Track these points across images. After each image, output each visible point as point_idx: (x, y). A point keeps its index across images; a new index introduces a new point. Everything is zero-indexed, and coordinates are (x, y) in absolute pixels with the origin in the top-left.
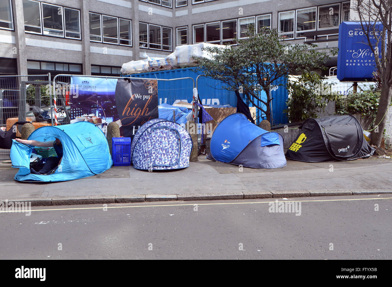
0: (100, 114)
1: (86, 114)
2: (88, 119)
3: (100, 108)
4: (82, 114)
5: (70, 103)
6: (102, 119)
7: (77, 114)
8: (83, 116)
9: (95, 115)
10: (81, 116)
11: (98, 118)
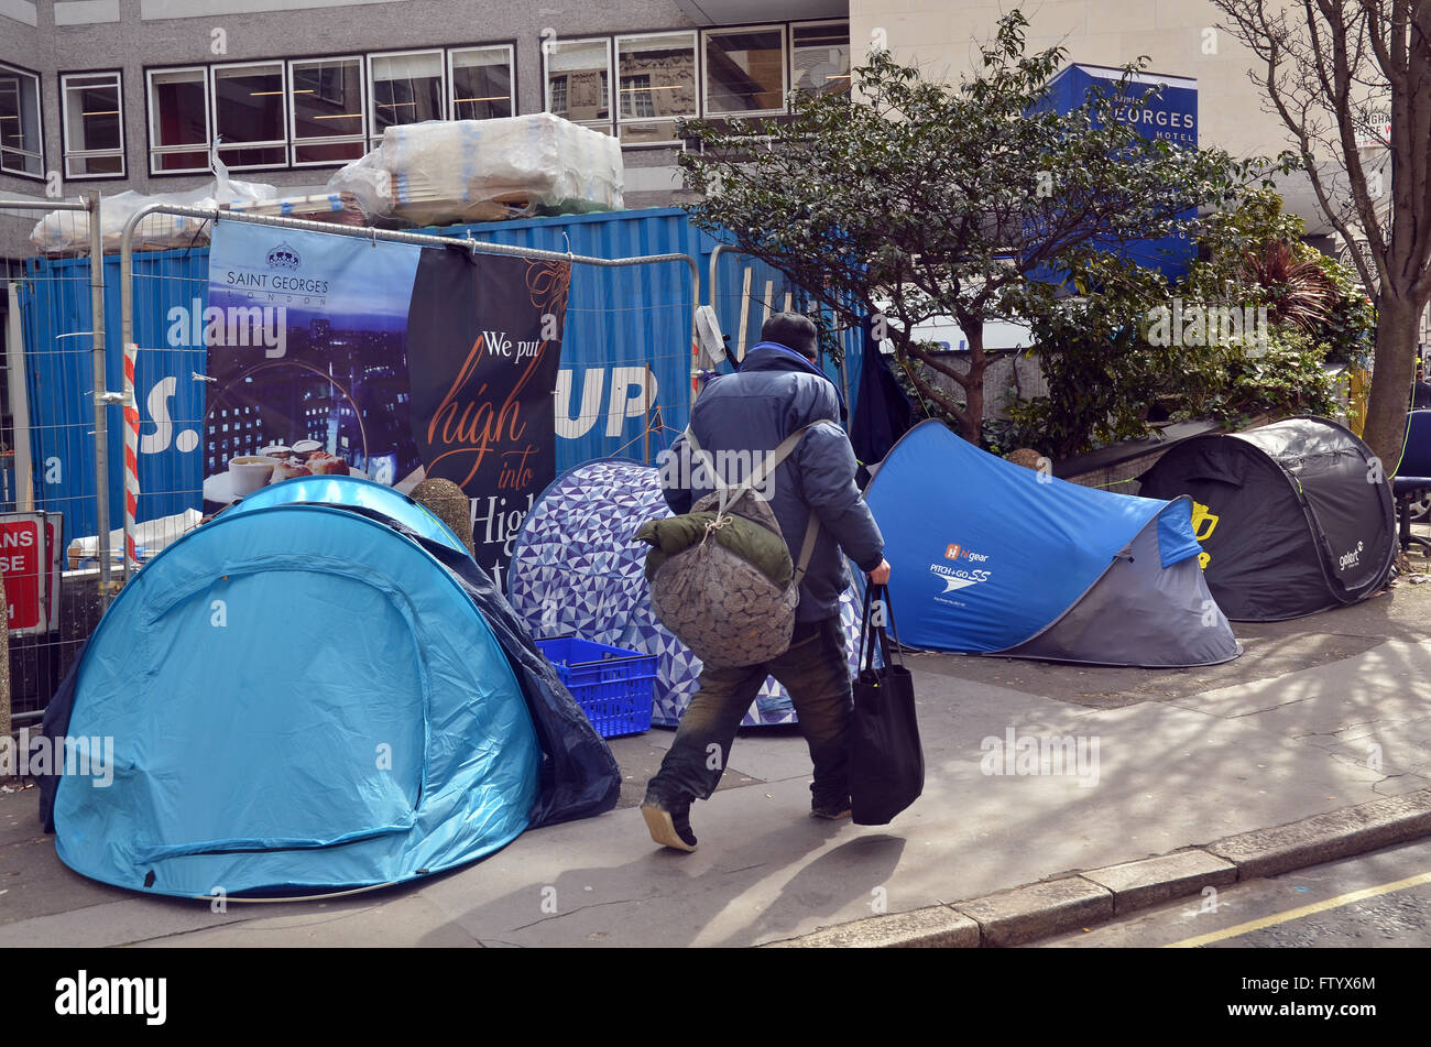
0: (345, 441)
1: (281, 442)
2: (288, 466)
3: (346, 404)
4: (260, 439)
5: (202, 378)
6: (352, 466)
7: (237, 441)
8: (266, 450)
9: (320, 444)
10: (258, 450)
11: (336, 460)
